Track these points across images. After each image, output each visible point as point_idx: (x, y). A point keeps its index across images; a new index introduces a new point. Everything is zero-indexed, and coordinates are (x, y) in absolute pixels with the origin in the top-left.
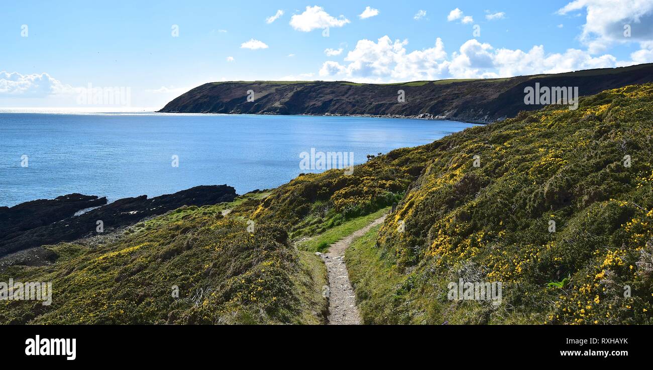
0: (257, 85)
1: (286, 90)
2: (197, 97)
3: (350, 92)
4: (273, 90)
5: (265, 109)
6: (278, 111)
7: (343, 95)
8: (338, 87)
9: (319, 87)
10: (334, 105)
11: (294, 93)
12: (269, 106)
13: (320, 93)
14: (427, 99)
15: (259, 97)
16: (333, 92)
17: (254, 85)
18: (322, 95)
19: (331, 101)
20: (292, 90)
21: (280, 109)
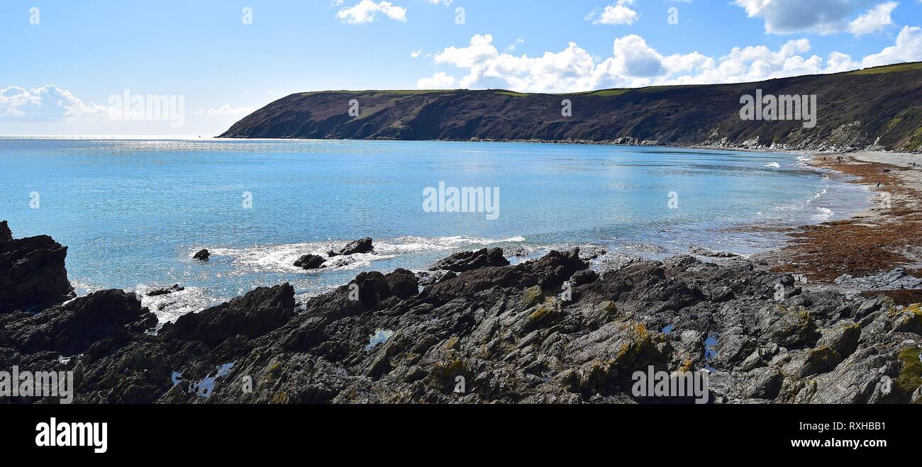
0: (367, 95)
1: (411, 103)
2: (277, 114)
3: (509, 106)
4: (392, 102)
5: (379, 132)
6: (398, 134)
7: (499, 111)
8: (491, 98)
9: (460, 97)
10: (485, 125)
11: (424, 107)
12: (384, 127)
13: (463, 107)
14: (628, 114)
15: (372, 114)
16: (483, 106)
17: (364, 96)
18: (466, 111)
19: (480, 118)
20: (420, 102)
21: (402, 131)
